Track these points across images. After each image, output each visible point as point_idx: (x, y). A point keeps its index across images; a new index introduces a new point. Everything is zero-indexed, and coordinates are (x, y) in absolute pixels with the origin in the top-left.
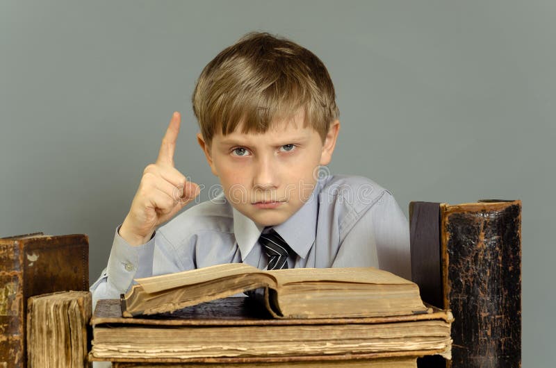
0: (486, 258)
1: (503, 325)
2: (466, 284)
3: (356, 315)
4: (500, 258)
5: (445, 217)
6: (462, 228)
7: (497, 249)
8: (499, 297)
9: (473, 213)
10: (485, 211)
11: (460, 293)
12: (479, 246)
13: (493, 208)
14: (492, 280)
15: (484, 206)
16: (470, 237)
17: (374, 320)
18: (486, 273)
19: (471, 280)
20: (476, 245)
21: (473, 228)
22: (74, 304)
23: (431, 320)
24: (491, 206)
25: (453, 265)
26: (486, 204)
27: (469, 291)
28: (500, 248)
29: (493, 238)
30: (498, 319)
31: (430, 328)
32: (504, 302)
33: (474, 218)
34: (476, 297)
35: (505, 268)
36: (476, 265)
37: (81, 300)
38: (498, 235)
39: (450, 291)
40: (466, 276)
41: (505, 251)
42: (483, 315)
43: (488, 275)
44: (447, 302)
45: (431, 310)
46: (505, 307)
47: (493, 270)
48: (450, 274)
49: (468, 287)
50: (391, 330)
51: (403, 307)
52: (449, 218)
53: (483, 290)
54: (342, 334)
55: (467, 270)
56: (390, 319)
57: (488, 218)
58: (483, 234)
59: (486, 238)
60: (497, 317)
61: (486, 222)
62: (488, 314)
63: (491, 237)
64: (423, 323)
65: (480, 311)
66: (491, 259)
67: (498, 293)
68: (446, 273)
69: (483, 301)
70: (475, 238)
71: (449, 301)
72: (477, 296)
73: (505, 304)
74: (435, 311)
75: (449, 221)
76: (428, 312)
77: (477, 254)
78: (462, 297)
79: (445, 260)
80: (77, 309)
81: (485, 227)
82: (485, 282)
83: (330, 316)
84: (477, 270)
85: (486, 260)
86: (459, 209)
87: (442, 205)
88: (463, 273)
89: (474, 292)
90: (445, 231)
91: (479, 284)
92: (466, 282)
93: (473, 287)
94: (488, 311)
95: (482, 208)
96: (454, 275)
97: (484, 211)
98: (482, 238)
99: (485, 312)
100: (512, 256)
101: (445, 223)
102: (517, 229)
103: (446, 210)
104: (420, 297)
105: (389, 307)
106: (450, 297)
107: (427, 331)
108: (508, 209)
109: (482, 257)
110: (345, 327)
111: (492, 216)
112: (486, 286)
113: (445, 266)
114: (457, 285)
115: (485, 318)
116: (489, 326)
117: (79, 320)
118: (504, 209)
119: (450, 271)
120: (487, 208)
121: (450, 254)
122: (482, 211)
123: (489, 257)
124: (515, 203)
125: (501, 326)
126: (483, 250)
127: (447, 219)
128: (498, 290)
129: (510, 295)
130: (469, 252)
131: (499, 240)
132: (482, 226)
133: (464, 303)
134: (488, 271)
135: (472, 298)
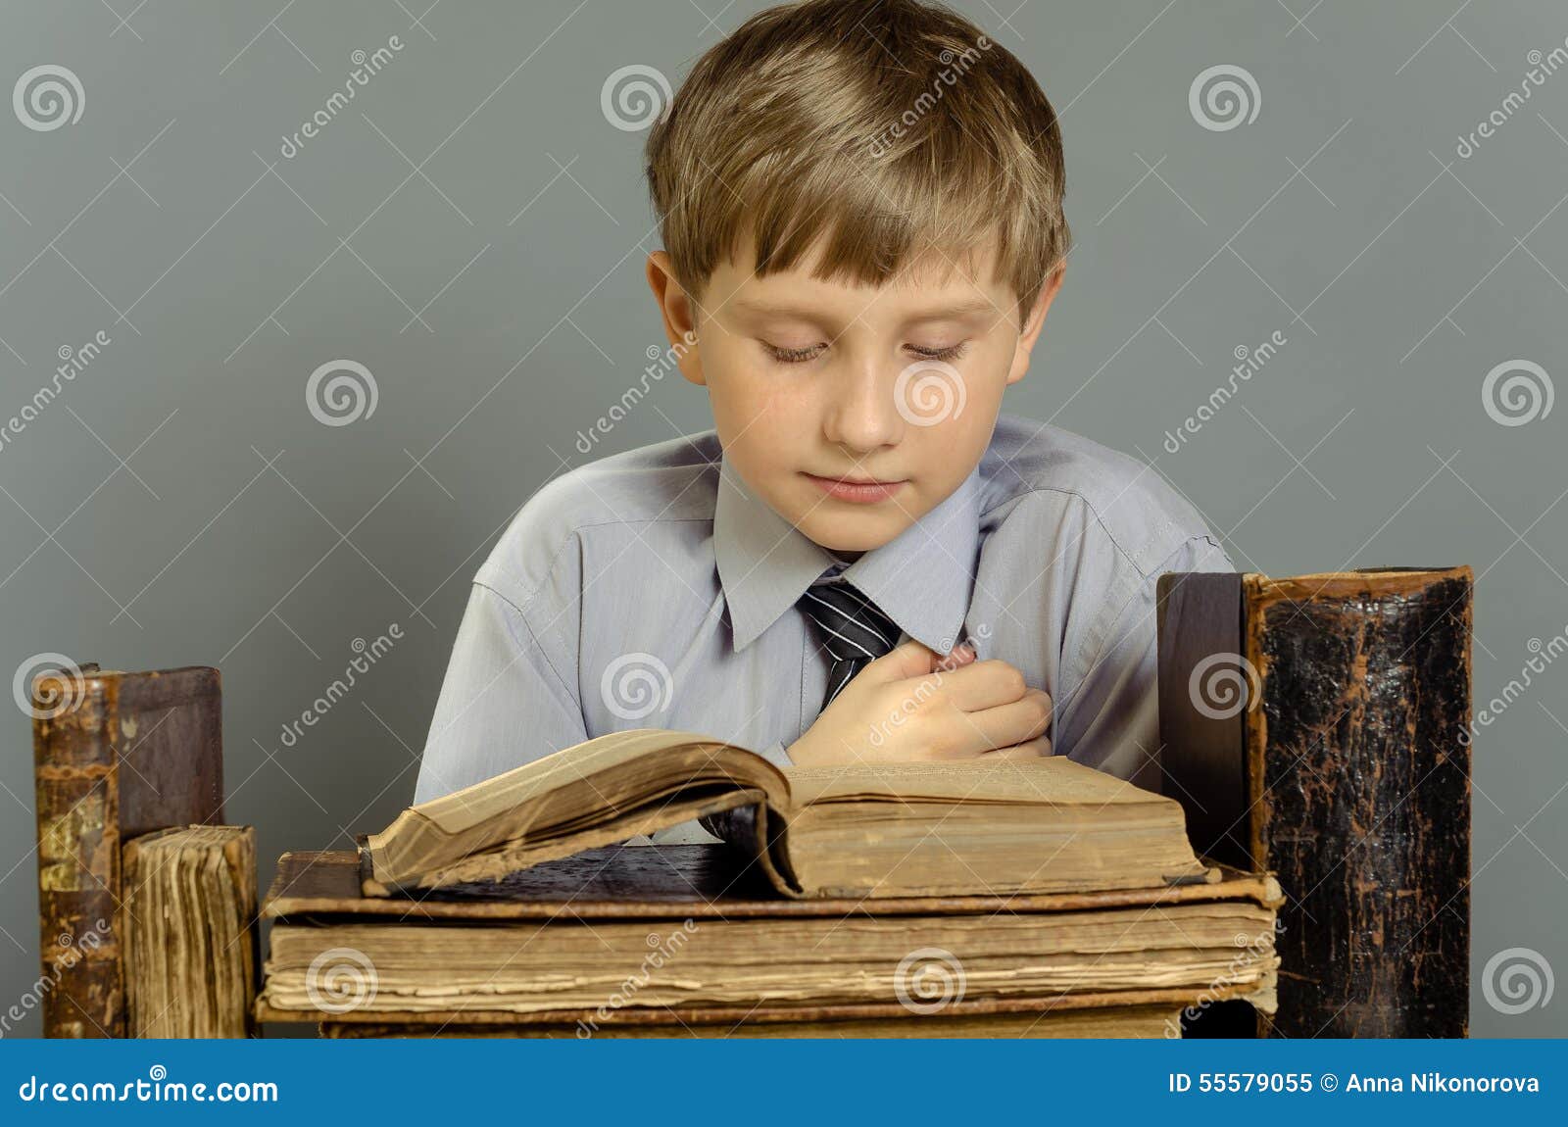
0: (1372, 727)
1: (1419, 917)
2: (1313, 802)
3: (1005, 889)
4: (1411, 728)
5: (1258, 611)
6: (1305, 643)
7: (1403, 702)
8: (1408, 839)
9: (1336, 601)
10: (1369, 594)
11: (1298, 826)
12: (1351, 694)
13: (1391, 586)
14: (1389, 790)
15: (1366, 582)
16: (1325, 667)
17: (1058, 903)
18: (1371, 770)
19: (1330, 789)
20: (1341, 691)
21: (1335, 642)
22: (216, 858)
23: (1220, 900)
24: (1388, 580)
25: (1277, 748)
26: (1371, 576)
27: (1323, 820)
28: (1412, 698)
29: (1390, 673)
30: (1404, 899)
31: (1216, 925)
32: (1420, 852)
33: (1337, 614)
34: (1343, 838)
35: (1426, 757)
36: (1342, 748)
37: (233, 848)
38: (1406, 663)
39: (1268, 819)
40: (1316, 780)
41: (1426, 708)
42: (1363, 888)
43: (1377, 774)
44: (1262, 850)
45: (1215, 874)
46: (1425, 865)
47: (1391, 761)
48: (1267, 772)
49: (1320, 810)
50: (1107, 930)
51: (1136, 866)
52: (1266, 614)
53: (1364, 819)
54: (970, 942)
55: (1318, 760)
56: (1104, 899)
57: (1378, 615)
58: (1363, 659)
59: (1371, 671)
60: (1400, 893)
61: (1370, 625)
62: (1375, 885)
63: (1386, 669)
64: (1198, 911)
65: (1354, 875)
66: (1387, 731)
67: (1404, 828)
68: (1259, 768)
69: (1362, 848)
70: (1340, 671)
71: (1266, 848)
72: (1345, 834)
73: (1425, 858)
74: (1227, 877)
75: (1269, 622)
76: (1208, 878)
77: (1346, 718)
78: (1303, 837)
79: (1255, 733)
80: (224, 874)
81: (1368, 642)
82: (1366, 794)
83: (932, 892)
84: (1344, 760)
85: (1371, 735)
86: (1296, 588)
87: (1248, 578)
88: (1305, 769)
89: (1335, 824)
90: (1256, 650)
91: (1351, 801)
92: (1314, 793)
93: (1333, 811)
94: (1377, 877)
95: (1362, 587)
96: (1280, 774)
97: (1366, 596)
98: (1360, 672)
99: (1366, 880)
100: (1444, 724)
101: (1256, 627)
102: (1461, 648)
103: (1260, 590)
104: (1185, 837)
105: (1099, 864)
106: (1270, 838)
107: (1208, 933)
108: (1435, 592)
109: (1359, 724)
110: (980, 923)
111: (1390, 610)
112: (1371, 808)
113: (1257, 750)
114: (1288, 800)
115: (1366, 895)
116: (1379, 919)
117: (230, 904)
118: (1422, 590)
119: (1268, 762)
120: (1373, 587)
121: (1270, 717)
122: (1361, 594)
123: (1380, 726)
124: (1455, 576)
125: (1410, 920)
126: (1363, 706)
127: (1262, 617)
128: (1406, 817)
129: (1437, 834)
130: (1325, 710)
131: (1410, 677)
132: (1360, 636)
133: (1309, 852)
134: (1376, 763)
135: (1332, 840)
